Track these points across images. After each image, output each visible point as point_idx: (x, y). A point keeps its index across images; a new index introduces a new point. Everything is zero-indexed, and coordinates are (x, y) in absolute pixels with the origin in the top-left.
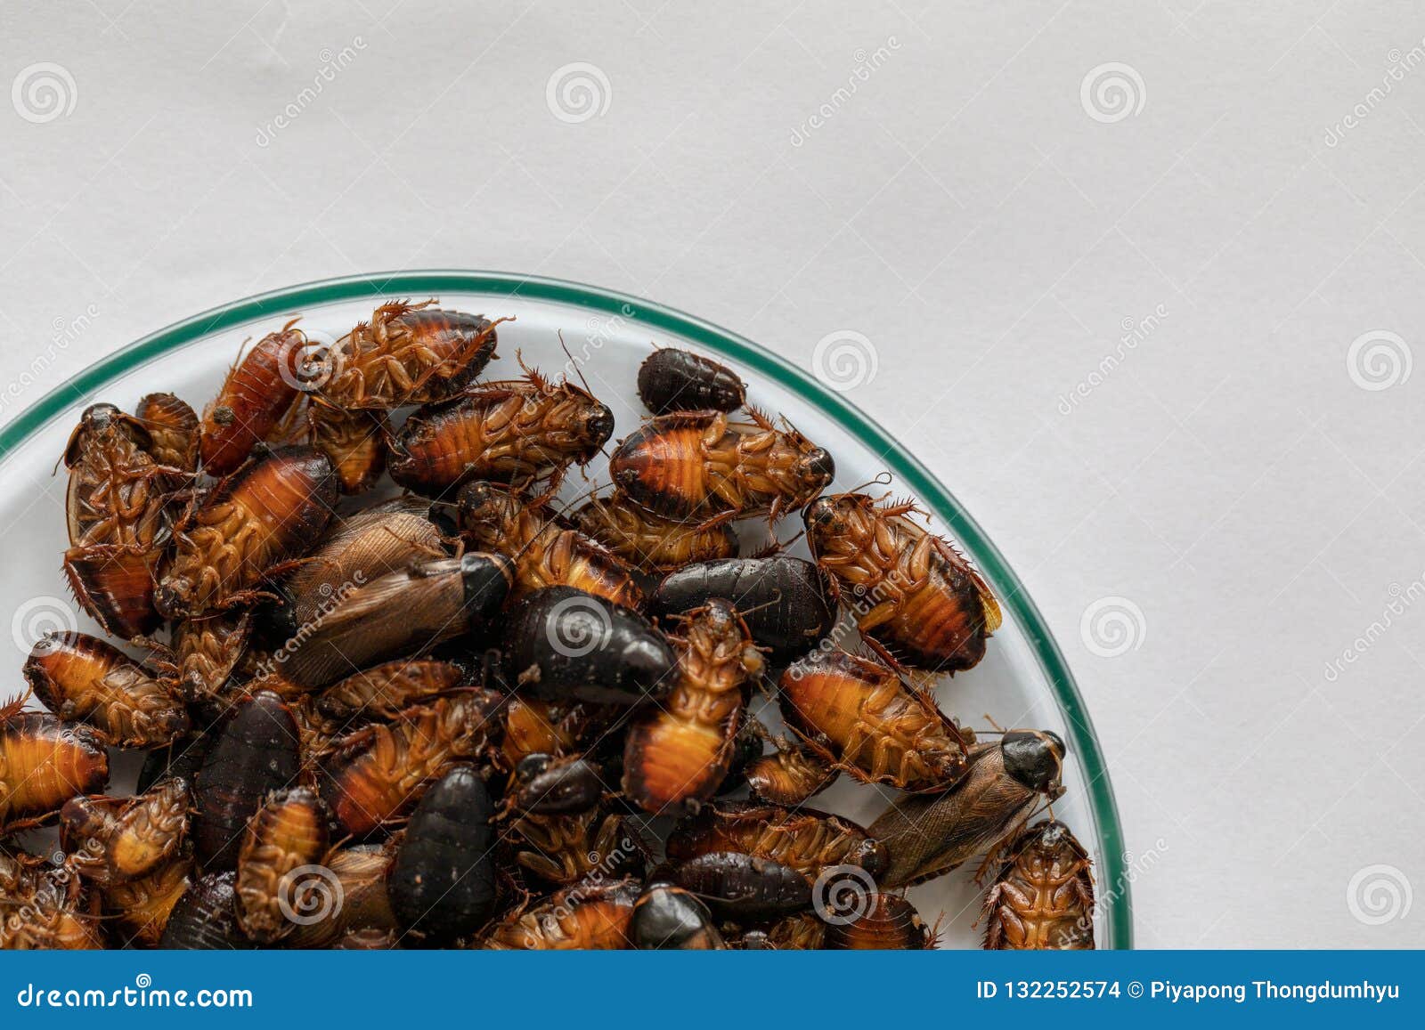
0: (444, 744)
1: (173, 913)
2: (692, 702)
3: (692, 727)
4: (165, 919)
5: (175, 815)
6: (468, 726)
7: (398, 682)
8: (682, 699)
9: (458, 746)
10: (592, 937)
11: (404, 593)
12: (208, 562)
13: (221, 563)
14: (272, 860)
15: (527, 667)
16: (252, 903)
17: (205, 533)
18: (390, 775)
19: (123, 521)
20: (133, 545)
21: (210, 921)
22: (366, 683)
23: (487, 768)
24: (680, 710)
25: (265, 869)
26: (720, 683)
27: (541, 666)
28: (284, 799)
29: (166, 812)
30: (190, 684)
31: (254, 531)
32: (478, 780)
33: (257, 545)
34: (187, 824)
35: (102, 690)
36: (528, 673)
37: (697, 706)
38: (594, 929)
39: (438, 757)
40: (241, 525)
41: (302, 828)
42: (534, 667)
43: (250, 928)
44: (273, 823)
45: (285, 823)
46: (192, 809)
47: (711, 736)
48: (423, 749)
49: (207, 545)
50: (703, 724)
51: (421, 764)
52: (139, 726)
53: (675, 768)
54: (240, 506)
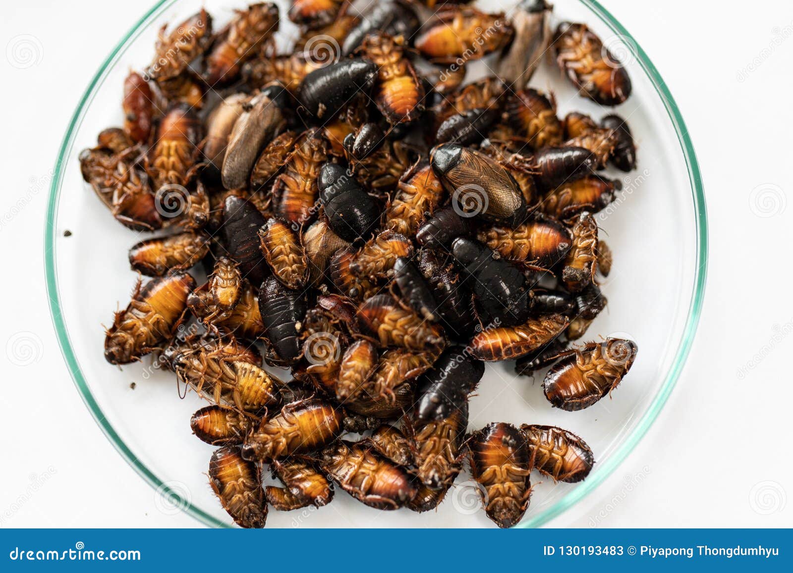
0: (310, 163)
1: (260, 309)
2: (390, 72)
3: (397, 80)
4: (260, 315)
5: (231, 271)
6: (314, 147)
7: (274, 150)
8: (385, 74)
9: (316, 158)
10: (424, 188)
11: (250, 119)
12: (168, 171)
13: (174, 168)
14: (281, 253)
15: (318, 108)
16: (286, 276)
17: (158, 162)
18: (299, 189)
19: (125, 184)
20: (135, 189)
21: (276, 297)
22: (262, 163)
23: (334, 159)
24: (387, 77)
25: (281, 258)
26: (394, 58)
27: (322, 103)
28: (267, 227)
29: (227, 271)
30: (197, 218)
31: (176, 146)
32: (333, 165)
33: (181, 151)
34: (239, 271)
35: (167, 251)
36: (320, 110)
37: (392, 72)
38: (422, 185)
39: (312, 168)
40: (169, 148)
41: (282, 232)
42: (320, 105)
43: (293, 285)
44: (271, 239)
45: (274, 235)
46: (236, 265)
47: (407, 79)
48: (304, 168)
49: (163, 166)
50: (401, 76)
51: (308, 176)
52: (191, 252)
53: (403, 97)
54: (164, 143)
